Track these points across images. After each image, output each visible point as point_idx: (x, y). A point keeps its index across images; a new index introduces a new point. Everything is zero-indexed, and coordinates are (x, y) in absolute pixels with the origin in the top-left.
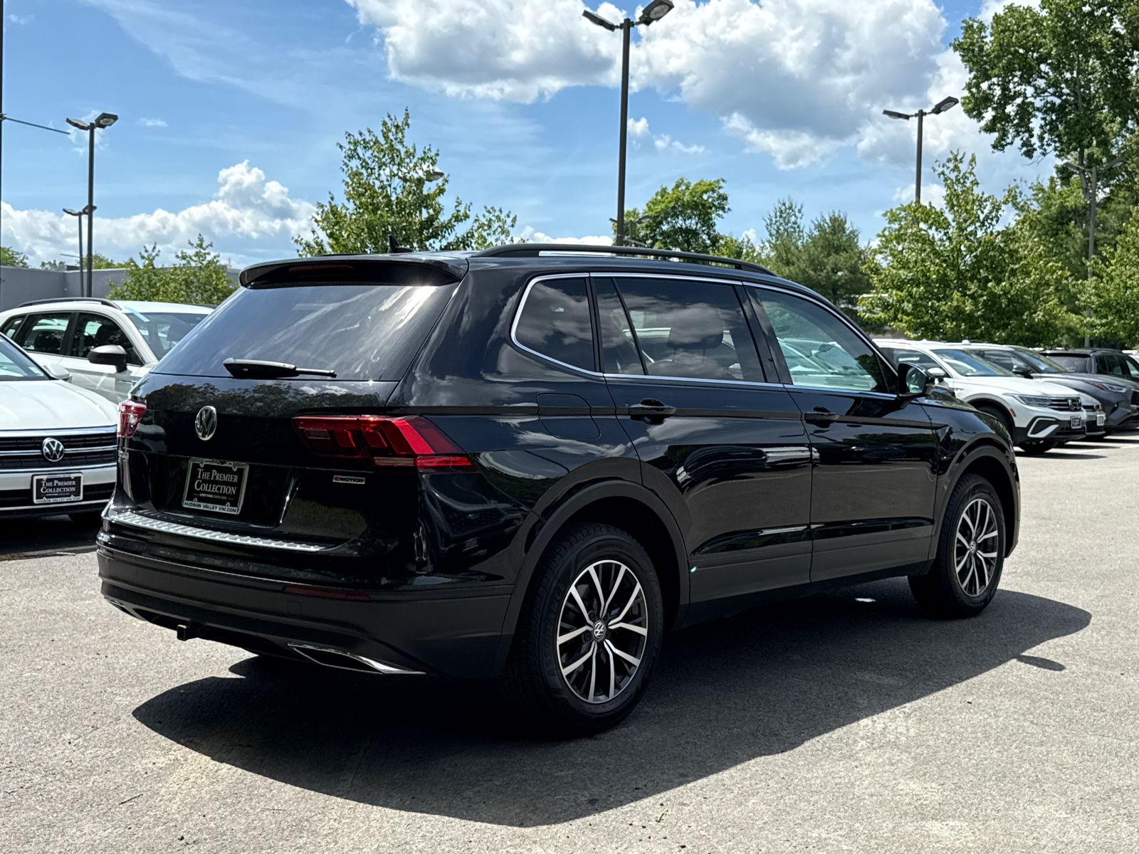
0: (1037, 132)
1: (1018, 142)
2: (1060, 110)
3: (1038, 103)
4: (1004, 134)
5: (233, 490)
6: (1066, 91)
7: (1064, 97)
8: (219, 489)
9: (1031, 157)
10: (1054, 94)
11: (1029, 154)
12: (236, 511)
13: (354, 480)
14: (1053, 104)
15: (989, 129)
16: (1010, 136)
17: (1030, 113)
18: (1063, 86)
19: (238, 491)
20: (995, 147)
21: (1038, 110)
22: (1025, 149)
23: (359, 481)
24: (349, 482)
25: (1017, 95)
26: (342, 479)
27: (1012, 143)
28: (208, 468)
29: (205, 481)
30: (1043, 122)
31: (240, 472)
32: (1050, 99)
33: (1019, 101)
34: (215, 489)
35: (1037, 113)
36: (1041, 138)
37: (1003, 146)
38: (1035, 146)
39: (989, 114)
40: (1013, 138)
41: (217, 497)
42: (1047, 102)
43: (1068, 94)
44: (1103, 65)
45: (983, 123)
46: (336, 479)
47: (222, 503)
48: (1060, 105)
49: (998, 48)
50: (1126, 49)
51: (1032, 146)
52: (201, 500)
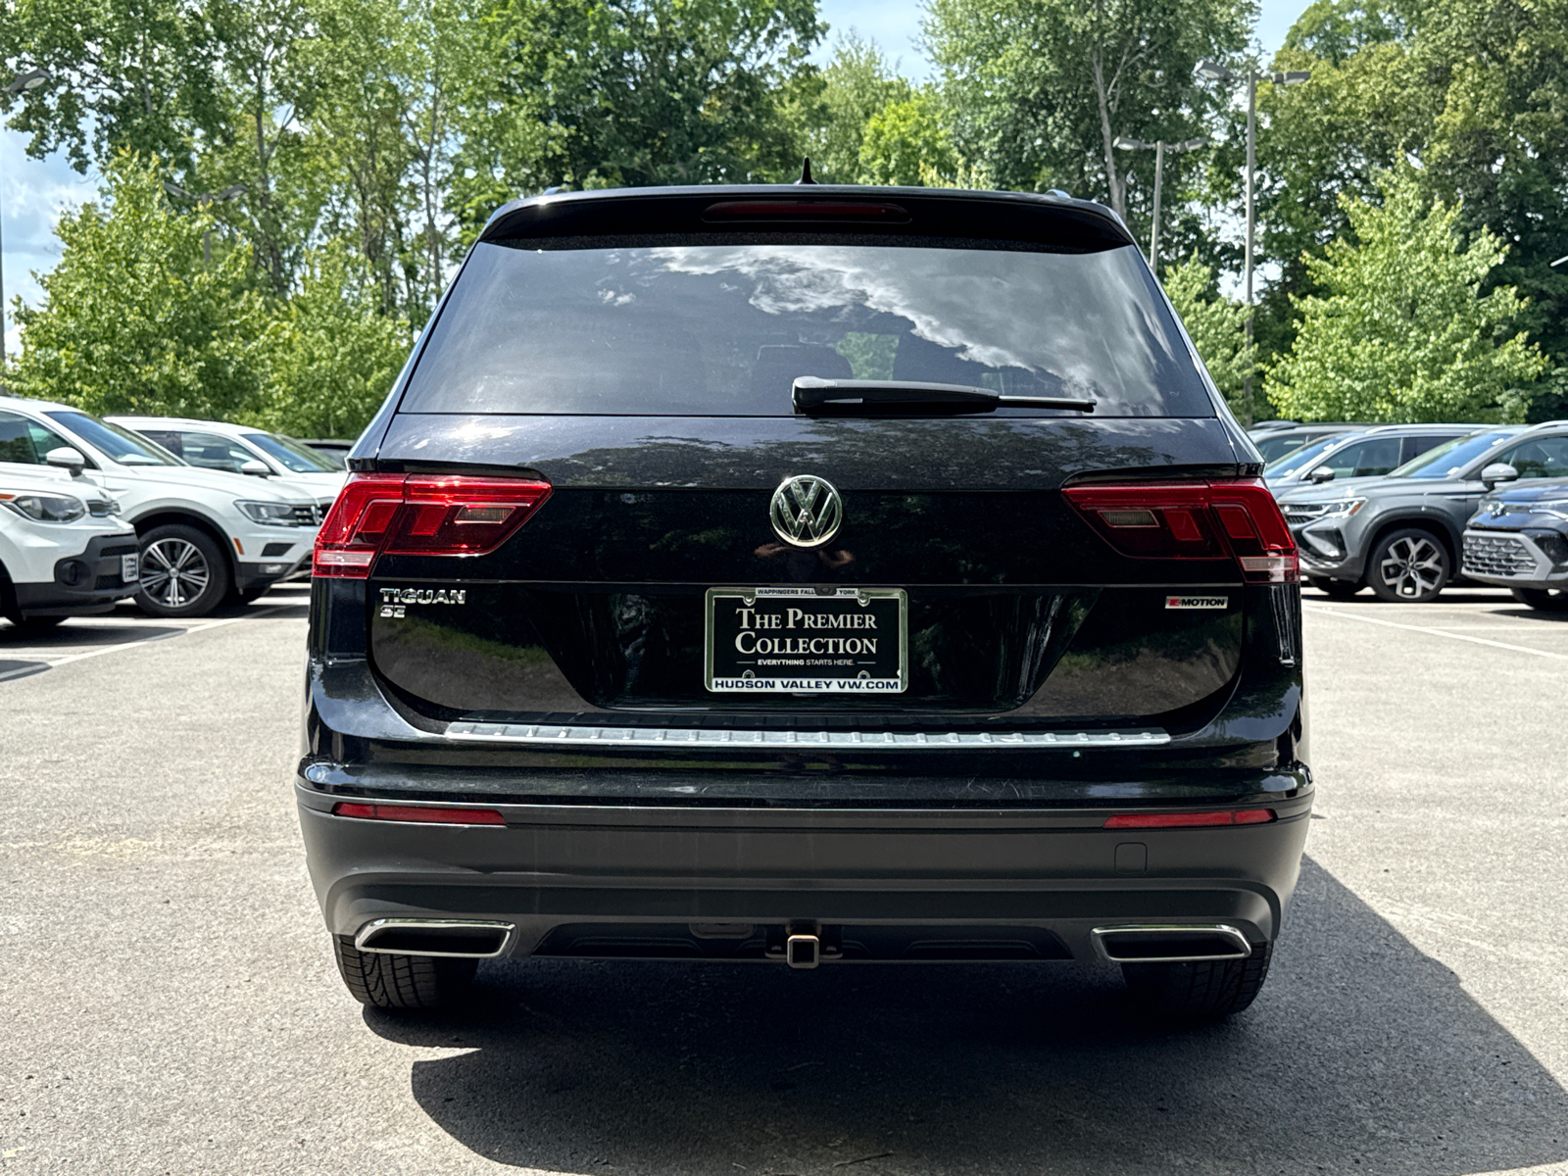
0: (90, 137)
1: (64, 149)
2: (124, 111)
3: (90, 96)
4: (43, 137)
6: (127, 84)
7: (126, 93)
9: (83, 172)
10: (110, 87)
11: (81, 167)
12: (897, 686)
13: (1209, 602)
14: (112, 100)
15: (22, 125)
16: (52, 138)
17: (80, 110)
18: (123, 76)
20: (30, 152)
21: (91, 106)
22: (74, 160)
23: (1218, 602)
24: (1199, 607)
25: (60, 80)
26: (1184, 602)
27: (55, 150)
29: (768, 633)
30: (99, 125)
32: (108, 93)
33: (62, 90)
35: (88, 111)
36: (98, 147)
37: (43, 153)
38: (89, 158)
39: (20, 105)
40: (58, 141)
42: (103, 97)
43: (131, 90)
44: (177, 55)
45: (12, 115)
46: (1173, 603)
48: (121, 103)
49: (32, 12)
50: (208, 37)
51: (84, 156)
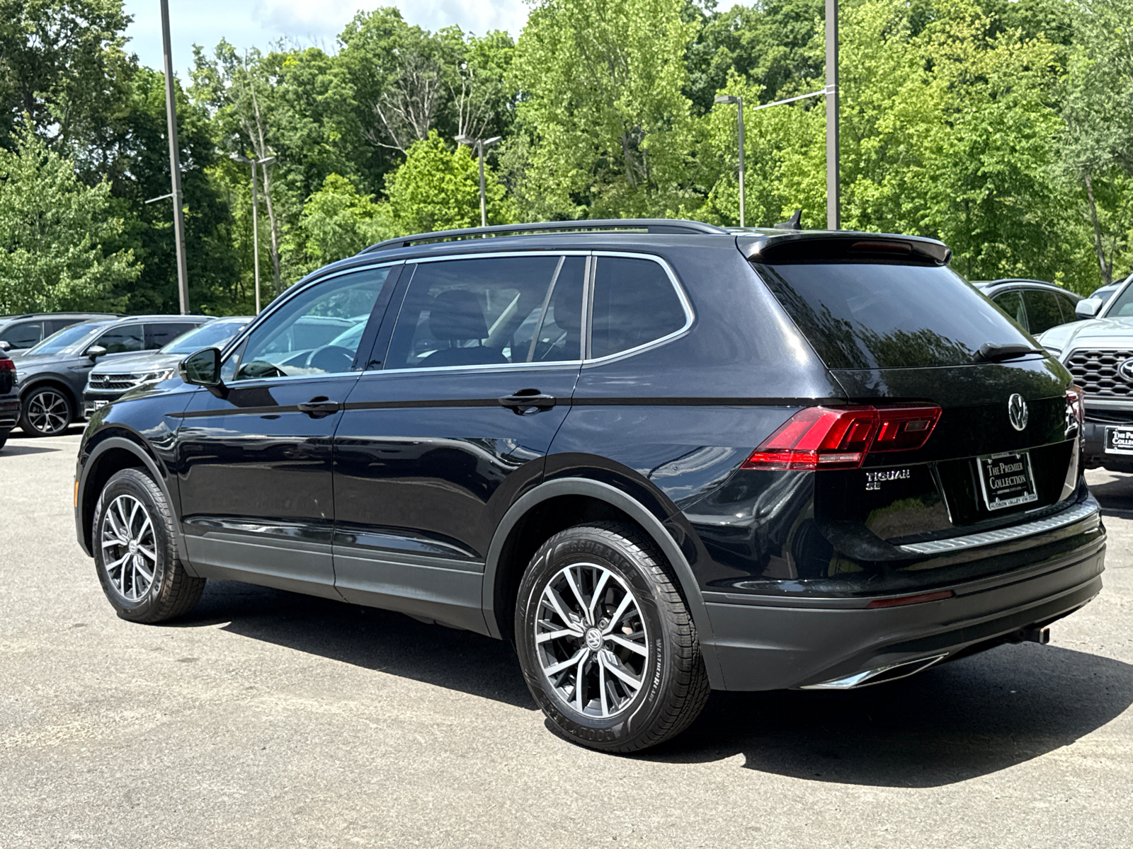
5: (1023, 478)
8: (1012, 481)
12: (1034, 497)
19: (1027, 477)
28: (996, 463)
29: (997, 477)
31: (1023, 459)
34: (1008, 482)
41: (1013, 489)
47: (1020, 494)
52: (1003, 497)
